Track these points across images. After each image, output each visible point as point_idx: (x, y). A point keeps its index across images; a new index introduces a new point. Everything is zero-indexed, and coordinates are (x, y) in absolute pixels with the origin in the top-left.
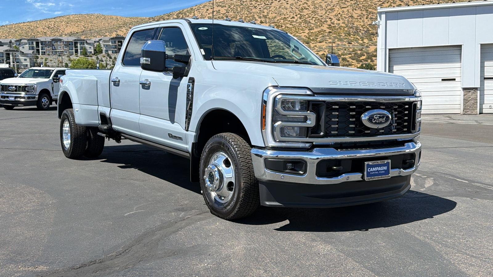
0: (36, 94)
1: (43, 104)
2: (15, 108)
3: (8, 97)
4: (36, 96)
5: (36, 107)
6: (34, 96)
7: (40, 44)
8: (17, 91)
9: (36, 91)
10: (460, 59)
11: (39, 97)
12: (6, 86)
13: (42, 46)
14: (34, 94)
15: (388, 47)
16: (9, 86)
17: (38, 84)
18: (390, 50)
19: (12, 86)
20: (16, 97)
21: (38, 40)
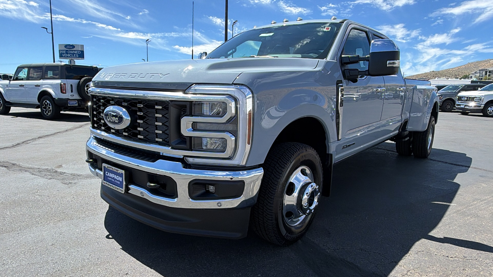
0: (482, 104)
1: (488, 112)
2: (470, 114)
3: (460, 105)
4: (482, 105)
5: (482, 114)
6: (480, 105)
7: (488, 72)
8: (467, 101)
9: (483, 101)
11: (484, 106)
12: (461, 97)
13: (489, 74)
14: (480, 103)
16: (463, 97)
17: (485, 96)
19: (465, 97)
20: (465, 106)
21: (486, 70)
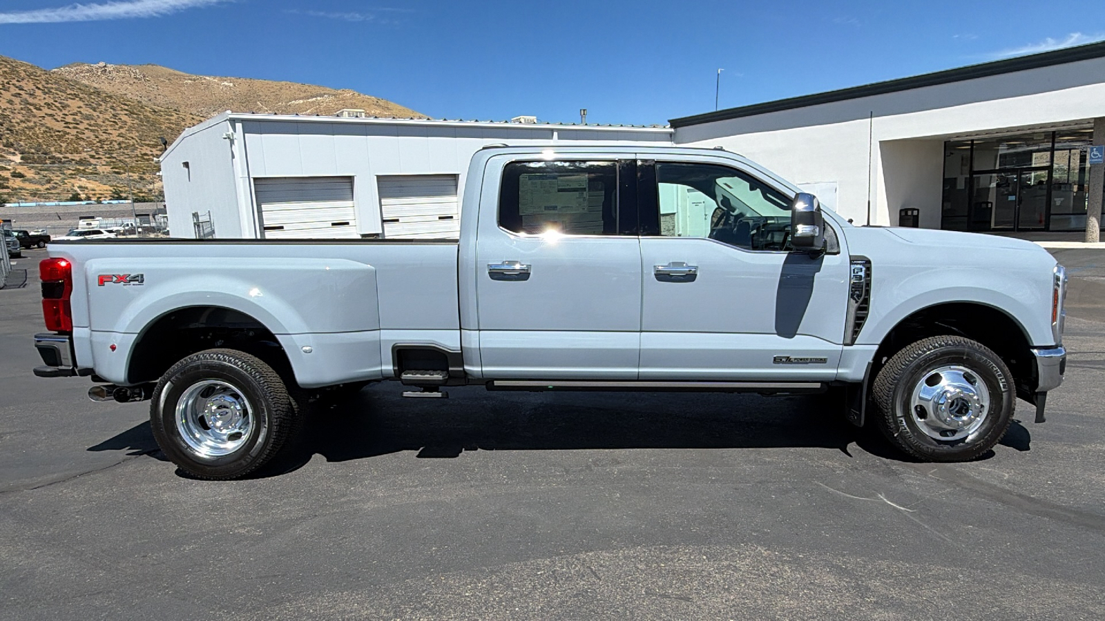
10: (351, 196)
15: (252, 176)
18: (255, 179)
